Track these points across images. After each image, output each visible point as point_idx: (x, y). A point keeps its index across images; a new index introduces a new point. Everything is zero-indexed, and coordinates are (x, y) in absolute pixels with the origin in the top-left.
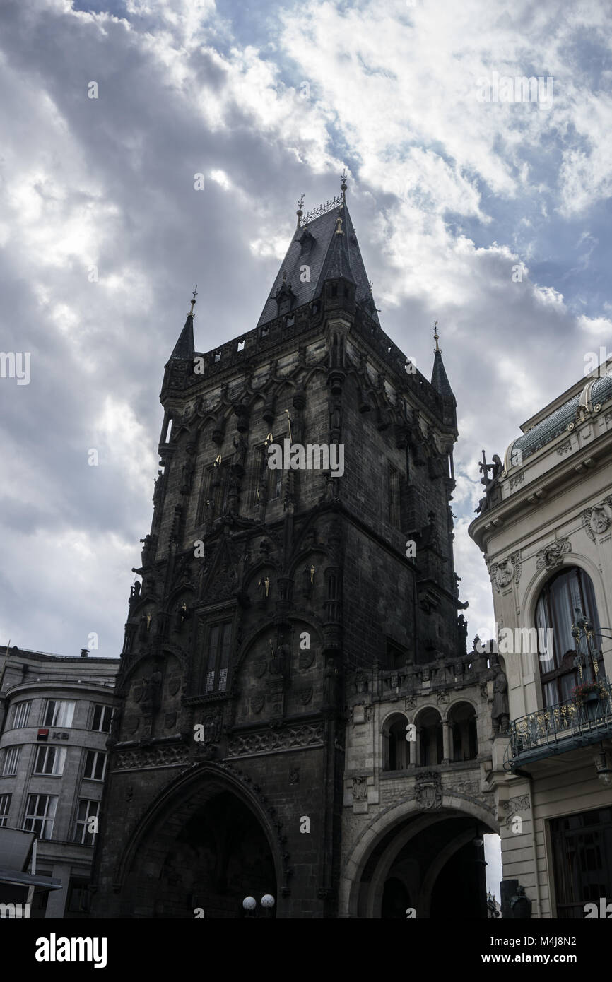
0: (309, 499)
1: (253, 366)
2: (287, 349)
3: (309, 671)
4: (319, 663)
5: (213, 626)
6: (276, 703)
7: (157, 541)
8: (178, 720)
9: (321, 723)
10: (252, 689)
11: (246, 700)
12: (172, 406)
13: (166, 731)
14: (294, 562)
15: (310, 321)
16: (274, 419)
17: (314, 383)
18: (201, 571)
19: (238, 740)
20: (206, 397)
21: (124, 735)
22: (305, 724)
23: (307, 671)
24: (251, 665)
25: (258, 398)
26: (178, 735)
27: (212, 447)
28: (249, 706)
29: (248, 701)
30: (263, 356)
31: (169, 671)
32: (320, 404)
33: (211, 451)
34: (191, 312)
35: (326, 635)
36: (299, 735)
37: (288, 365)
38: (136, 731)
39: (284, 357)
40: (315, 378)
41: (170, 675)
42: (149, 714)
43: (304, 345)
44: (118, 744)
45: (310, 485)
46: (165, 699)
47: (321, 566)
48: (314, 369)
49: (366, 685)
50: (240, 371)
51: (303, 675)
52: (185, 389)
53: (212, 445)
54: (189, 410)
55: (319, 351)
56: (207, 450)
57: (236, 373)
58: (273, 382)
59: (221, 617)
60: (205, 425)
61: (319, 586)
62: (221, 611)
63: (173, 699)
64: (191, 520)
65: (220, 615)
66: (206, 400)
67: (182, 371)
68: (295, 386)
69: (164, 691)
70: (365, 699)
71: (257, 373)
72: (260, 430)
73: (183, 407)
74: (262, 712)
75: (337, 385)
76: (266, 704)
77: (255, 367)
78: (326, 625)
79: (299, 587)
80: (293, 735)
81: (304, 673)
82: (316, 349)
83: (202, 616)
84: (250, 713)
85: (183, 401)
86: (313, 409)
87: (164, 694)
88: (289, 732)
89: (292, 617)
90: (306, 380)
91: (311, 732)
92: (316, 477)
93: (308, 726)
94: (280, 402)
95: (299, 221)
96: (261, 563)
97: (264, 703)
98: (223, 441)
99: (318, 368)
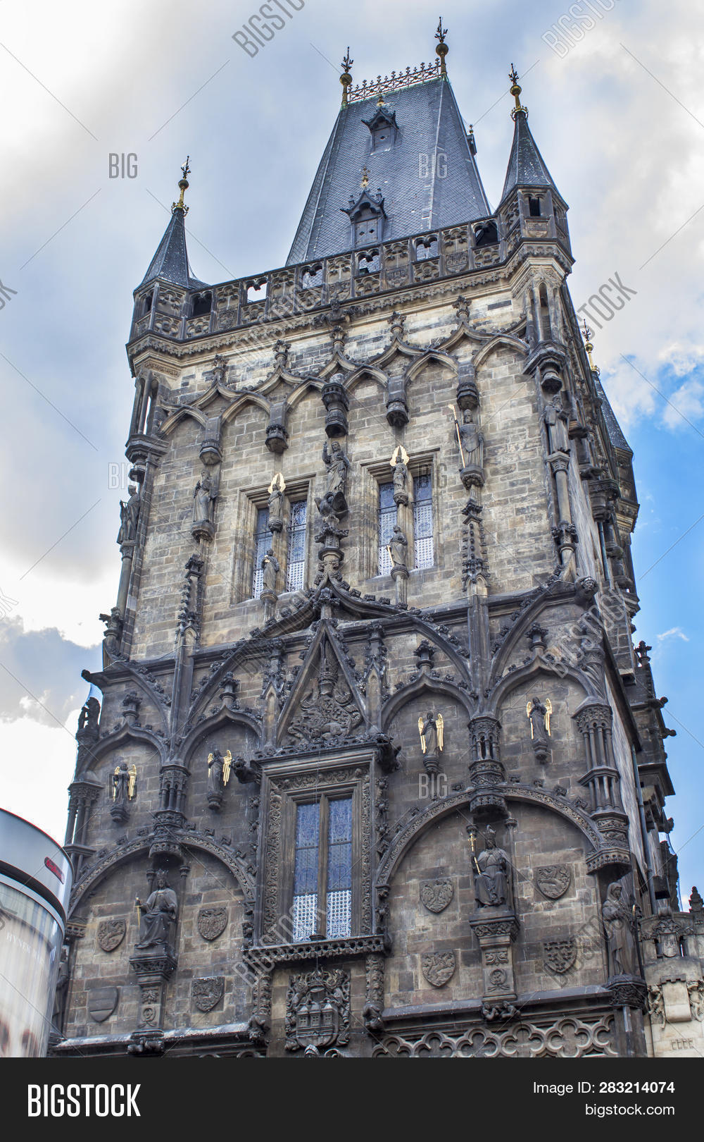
0: (511, 576)
1: (348, 319)
2: (424, 299)
3: (561, 906)
4: (584, 890)
5: (304, 801)
6: (495, 968)
7: (134, 623)
8: (227, 995)
9: (606, 1014)
10: (421, 936)
11: (408, 959)
12: (158, 368)
13: (196, 1017)
14: (504, 688)
15: (475, 255)
16: (406, 421)
17: (494, 366)
18: (271, 690)
19: (395, 1042)
20: (233, 362)
21: (77, 1023)
22: (567, 1014)
23: (557, 904)
24: (412, 885)
25: (366, 378)
26: (238, 1027)
27: (258, 456)
28: (418, 972)
29: (413, 959)
30: (372, 304)
31: (194, 890)
32: (512, 406)
33: (258, 464)
34: (181, 202)
35: (603, 835)
36: (554, 1035)
37: (429, 327)
38: (111, 1014)
39: (416, 312)
40: (494, 357)
41: (197, 898)
42: (154, 979)
43: (467, 295)
44: (64, 1044)
45: (510, 550)
46: (189, 947)
47: (563, 703)
48: (496, 342)
49: (681, 941)
50: (317, 324)
51: (548, 913)
52: (185, 341)
53: (259, 451)
54: (191, 382)
55: (497, 311)
56: (247, 461)
57: (306, 327)
58: (398, 353)
59: (325, 784)
60: (237, 414)
61: (564, 739)
62: (328, 772)
63: (209, 949)
64: (220, 590)
65: (323, 780)
66: (233, 368)
67: (176, 307)
68: (456, 367)
69: (183, 930)
70: (684, 971)
71: (353, 333)
72: (374, 437)
73: (176, 375)
74: (452, 985)
75: (551, 375)
76: (461, 969)
77: (351, 321)
78: (602, 816)
79: (513, 738)
80: (537, 1037)
81: (549, 909)
82: (491, 307)
83: (278, 779)
84: (422, 985)
85: (177, 363)
86: (499, 414)
87: (183, 937)
88: (527, 1029)
89: (511, 794)
90: (479, 358)
91: (583, 1033)
92: (522, 536)
93: (574, 1018)
94: (418, 392)
95: (345, 92)
96: (421, 685)
97: (456, 969)
98: (286, 447)
99: (505, 340)
